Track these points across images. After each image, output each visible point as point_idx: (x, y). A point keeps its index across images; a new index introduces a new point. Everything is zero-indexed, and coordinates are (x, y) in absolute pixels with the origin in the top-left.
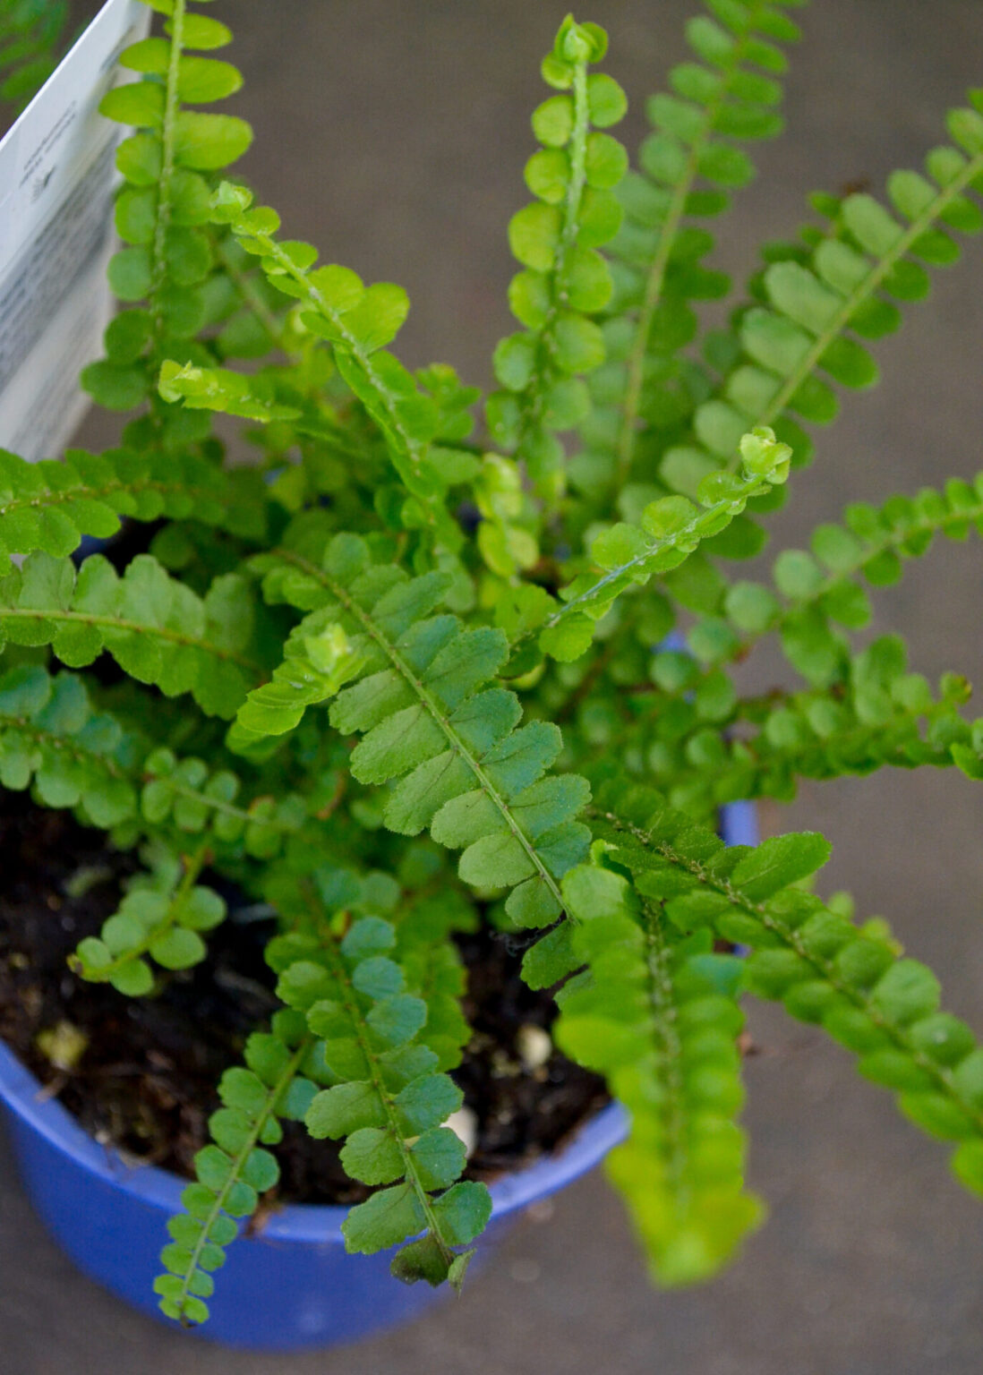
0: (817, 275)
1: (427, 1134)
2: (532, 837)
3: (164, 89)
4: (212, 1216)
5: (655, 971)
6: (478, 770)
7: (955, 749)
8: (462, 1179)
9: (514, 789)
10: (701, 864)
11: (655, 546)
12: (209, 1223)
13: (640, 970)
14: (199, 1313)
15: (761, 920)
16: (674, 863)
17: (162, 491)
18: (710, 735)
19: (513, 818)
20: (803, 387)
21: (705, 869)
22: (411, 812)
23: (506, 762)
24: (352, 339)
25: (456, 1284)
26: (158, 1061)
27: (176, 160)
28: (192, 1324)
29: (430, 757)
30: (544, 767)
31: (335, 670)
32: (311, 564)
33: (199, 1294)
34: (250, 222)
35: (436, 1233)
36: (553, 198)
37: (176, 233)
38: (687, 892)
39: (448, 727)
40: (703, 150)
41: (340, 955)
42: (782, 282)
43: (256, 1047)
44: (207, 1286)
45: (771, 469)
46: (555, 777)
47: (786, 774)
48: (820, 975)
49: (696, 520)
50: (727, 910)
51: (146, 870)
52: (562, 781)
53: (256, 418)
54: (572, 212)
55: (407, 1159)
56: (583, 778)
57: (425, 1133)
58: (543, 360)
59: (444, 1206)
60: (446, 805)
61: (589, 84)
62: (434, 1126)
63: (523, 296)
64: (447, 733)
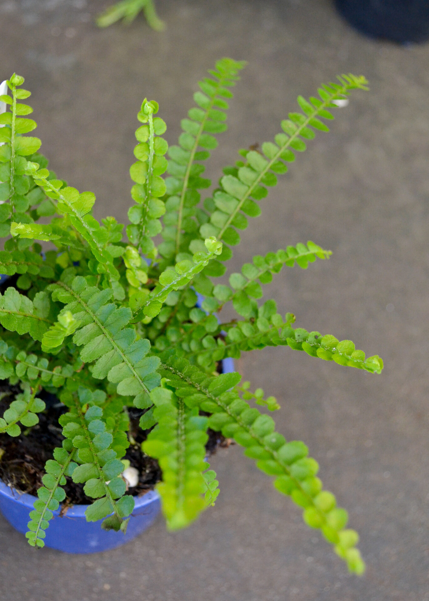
0: (239, 180)
1: (113, 479)
2: (142, 378)
3: (11, 129)
4: (44, 511)
5: (180, 422)
6: (123, 356)
7: (288, 340)
8: (125, 495)
9: (136, 362)
10: (199, 384)
11: (180, 277)
12: (43, 514)
13: (175, 423)
14: (41, 544)
15: (217, 403)
16: (190, 384)
17: (17, 265)
18: (210, 337)
19: (135, 372)
20: (236, 217)
21: (200, 386)
22: (101, 372)
23: (132, 353)
24: (76, 211)
25: (123, 530)
26: (28, 457)
27: (16, 153)
28: (39, 548)
29: (107, 352)
30: (145, 354)
31: (68, 326)
32: (67, 287)
33: (41, 537)
34: (39, 174)
35: (117, 513)
36: (144, 159)
37: (17, 177)
38: (192, 395)
39: (113, 342)
40: (200, 137)
41: (84, 419)
42: (227, 182)
43: (57, 452)
44: (44, 535)
45: (216, 250)
46: (149, 357)
47: (236, 349)
48: (235, 421)
49: (192, 268)
50: (206, 400)
51: (22, 392)
52: (151, 359)
53: (44, 240)
54: (150, 164)
55: (106, 489)
56: (158, 357)
57: (112, 479)
58: (144, 213)
59: (119, 504)
60: (113, 368)
61: (153, 121)
62: (115, 477)
63: (136, 193)
64: (113, 344)
